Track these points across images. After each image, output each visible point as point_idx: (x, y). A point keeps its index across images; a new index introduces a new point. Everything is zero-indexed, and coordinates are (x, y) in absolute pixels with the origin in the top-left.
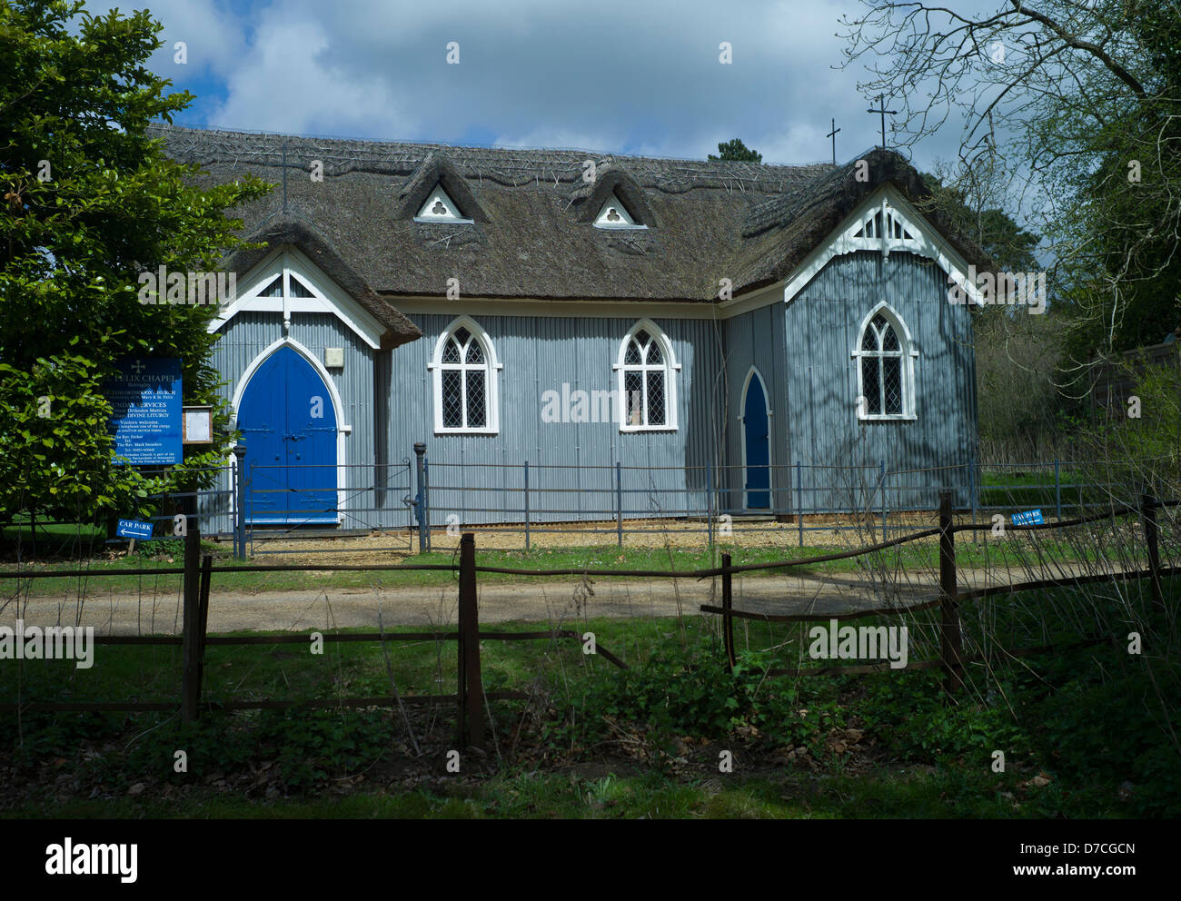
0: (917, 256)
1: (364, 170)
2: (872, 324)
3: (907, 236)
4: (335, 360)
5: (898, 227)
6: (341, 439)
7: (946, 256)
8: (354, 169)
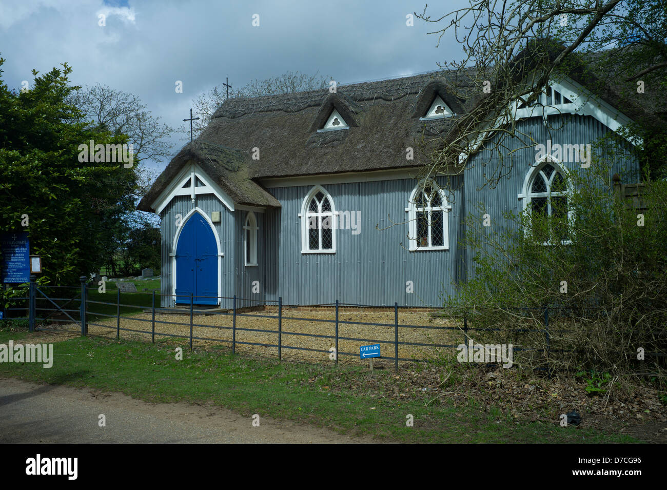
0: (576, 115)
1: (314, 106)
2: (541, 173)
3: (567, 101)
4: (215, 218)
5: (558, 95)
6: (220, 259)
7: (604, 111)
8: (309, 106)
